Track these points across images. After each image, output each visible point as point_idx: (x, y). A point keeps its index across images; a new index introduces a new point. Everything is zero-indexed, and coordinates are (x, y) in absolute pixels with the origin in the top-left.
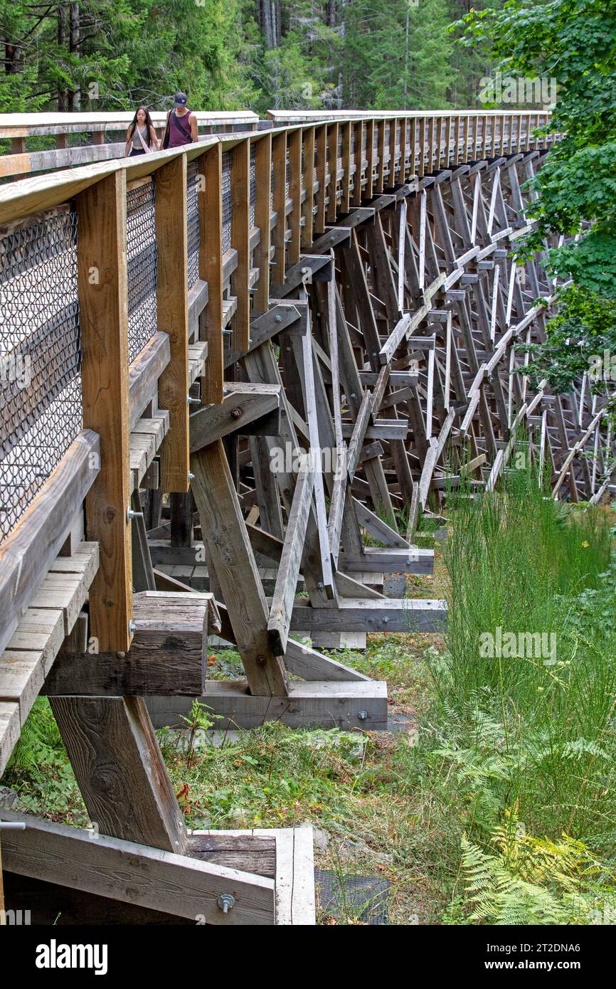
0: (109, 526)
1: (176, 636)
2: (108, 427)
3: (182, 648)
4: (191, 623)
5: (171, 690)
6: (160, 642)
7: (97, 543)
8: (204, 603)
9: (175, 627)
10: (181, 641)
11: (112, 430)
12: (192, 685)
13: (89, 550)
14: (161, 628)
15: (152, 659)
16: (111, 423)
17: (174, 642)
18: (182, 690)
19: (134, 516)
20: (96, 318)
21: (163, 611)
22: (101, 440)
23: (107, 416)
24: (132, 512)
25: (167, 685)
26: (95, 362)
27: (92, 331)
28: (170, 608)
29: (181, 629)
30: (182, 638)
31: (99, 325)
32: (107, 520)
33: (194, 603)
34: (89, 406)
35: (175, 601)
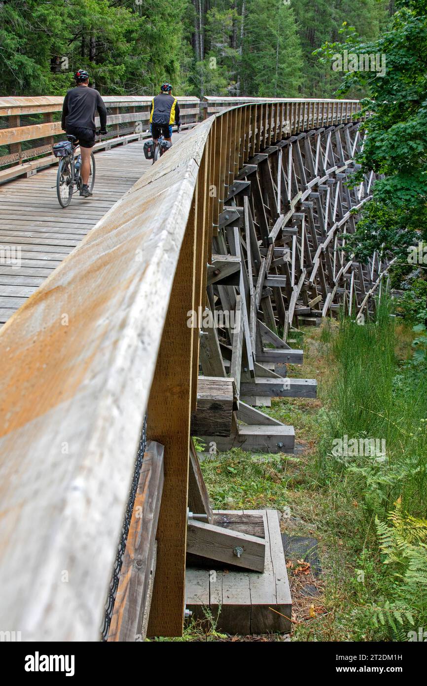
1: (218, 403)
3: (221, 409)
4: (227, 395)
5: (213, 433)
6: (208, 406)
8: (231, 383)
9: (217, 397)
10: (220, 405)
12: (225, 430)
14: (209, 398)
15: (203, 415)
17: (216, 406)
18: (220, 433)
19: (203, 334)
21: (209, 388)
24: (202, 332)
25: (211, 430)
28: (212, 386)
29: (221, 398)
30: (221, 404)
33: (225, 383)
35: (214, 382)
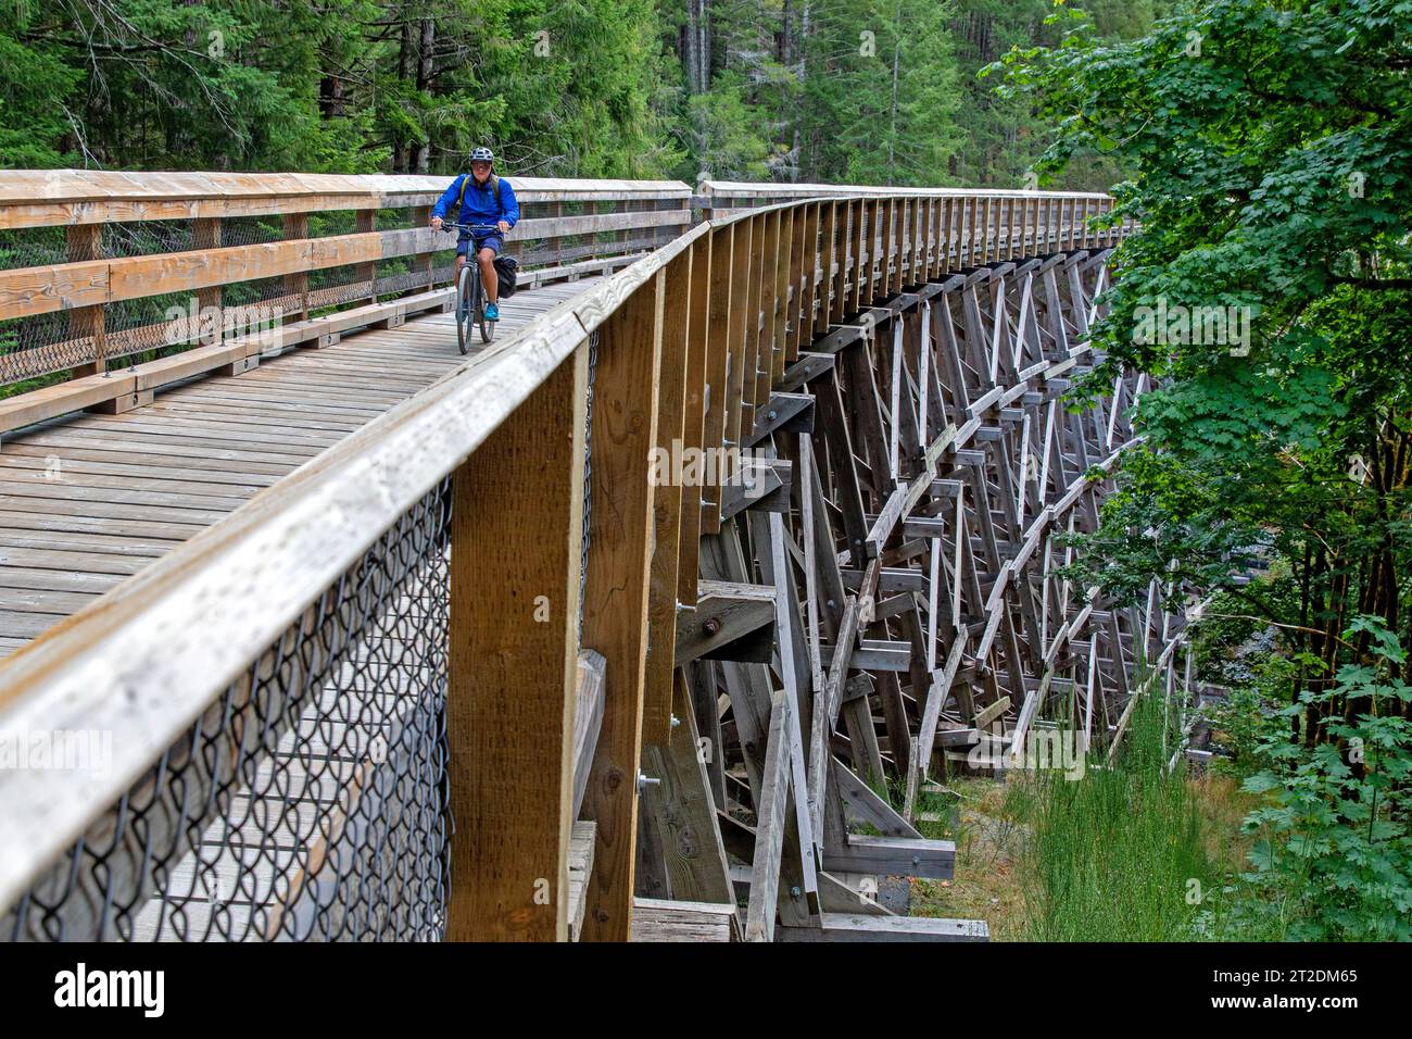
0: (611, 799)
2: (619, 647)
7: (594, 823)
8: (725, 919)
11: (625, 652)
13: (584, 834)
16: (624, 642)
19: (647, 783)
20: (612, 483)
21: (666, 931)
22: (608, 666)
23: (620, 631)
24: (643, 777)
26: (607, 549)
27: (606, 502)
28: (675, 926)
31: (618, 493)
32: (608, 789)
33: (710, 919)
34: (592, 614)
